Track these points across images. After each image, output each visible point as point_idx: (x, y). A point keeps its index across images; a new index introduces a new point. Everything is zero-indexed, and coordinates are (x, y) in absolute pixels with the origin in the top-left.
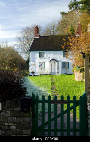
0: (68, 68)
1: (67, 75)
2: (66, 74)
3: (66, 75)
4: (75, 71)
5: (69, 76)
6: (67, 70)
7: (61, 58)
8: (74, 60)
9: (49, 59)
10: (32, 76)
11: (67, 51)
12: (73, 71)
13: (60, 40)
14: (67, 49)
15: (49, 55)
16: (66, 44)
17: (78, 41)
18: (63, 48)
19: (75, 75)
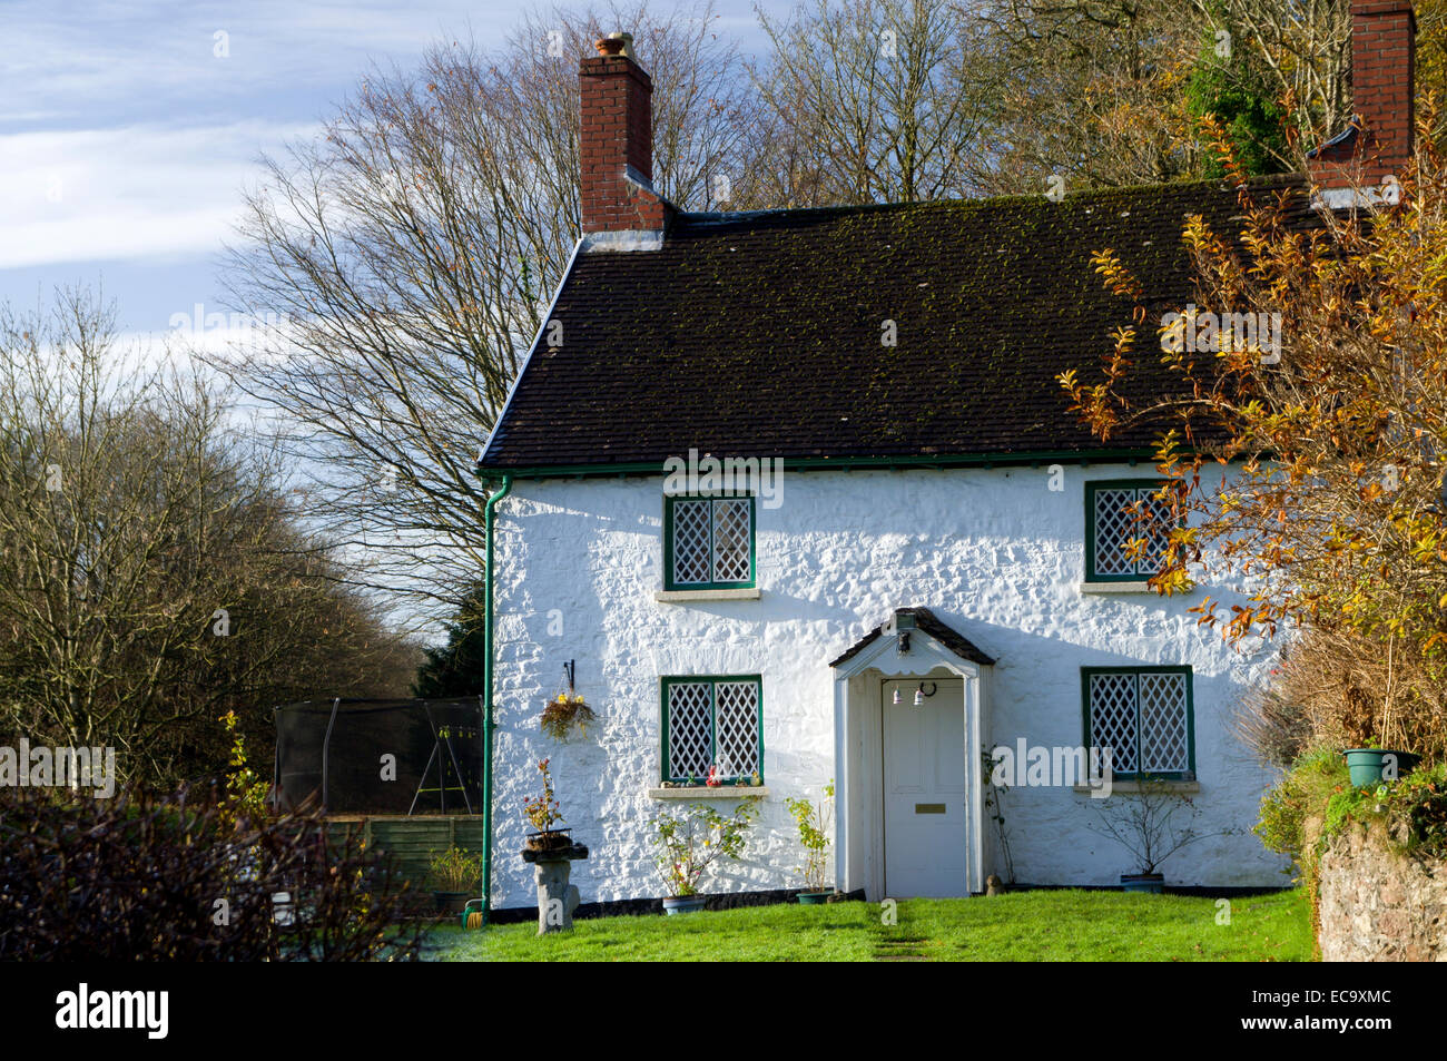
0: (1179, 780)
1: (1168, 905)
2: (1151, 881)
3: (1147, 902)
4: (1311, 825)
6: (1171, 817)
7: (1062, 593)
8: (1293, 632)
9: (841, 616)
10: (531, 914)
11: (1170, 469)
12: (1289, 829)
13: (1041, 292)
14: (1167, 444)
15: (831, 553)
16: (1148, 342)
17: (1353, 292)
18: (1100, 420)
19: (1328, 908)
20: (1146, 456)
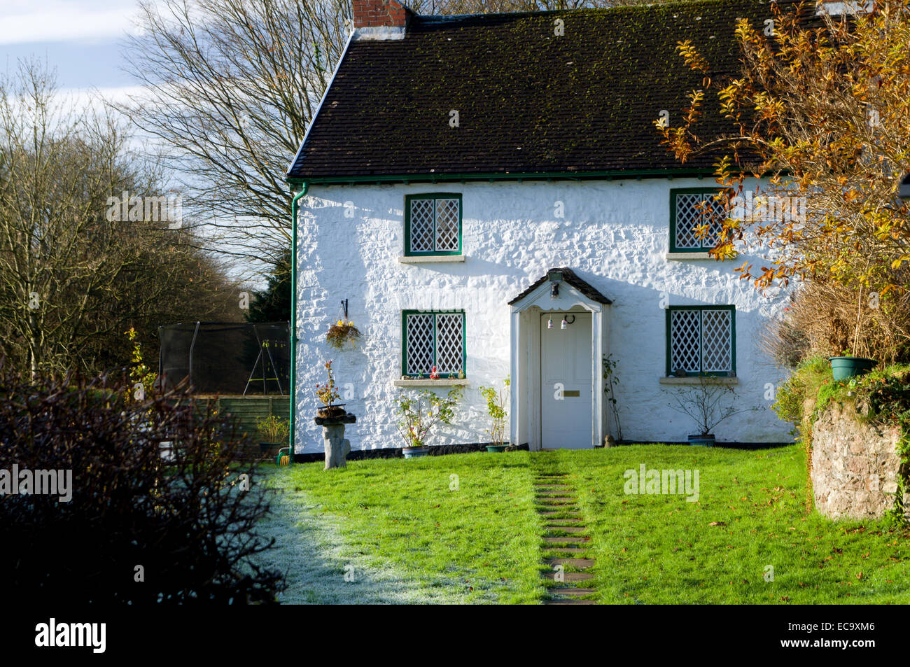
0: (726, 376)
1: (717, 454)
2: (707, 439)
3: (704, 452)
4: (808, 404)
5: (746, 465)
6: (721, 399)
7: (654, 259)
8: (799, 284)
9: (516, 273)
10: (320, 457)
11: (724, 182)
12: (793, 406)
13: (643, 68)
14: (723, 165)
15: (509, 232)
16: (712, 102)
17: (842, 69)
18: (681, 150)
19: (817, 455)
20: (710, 173)
